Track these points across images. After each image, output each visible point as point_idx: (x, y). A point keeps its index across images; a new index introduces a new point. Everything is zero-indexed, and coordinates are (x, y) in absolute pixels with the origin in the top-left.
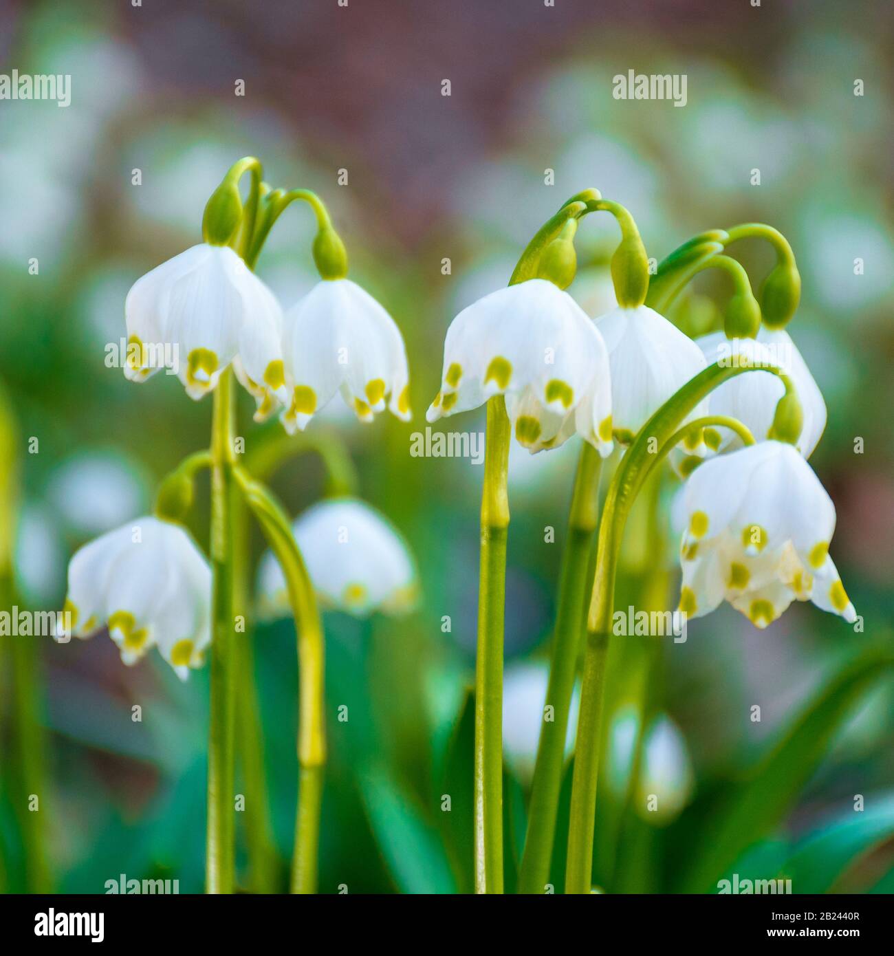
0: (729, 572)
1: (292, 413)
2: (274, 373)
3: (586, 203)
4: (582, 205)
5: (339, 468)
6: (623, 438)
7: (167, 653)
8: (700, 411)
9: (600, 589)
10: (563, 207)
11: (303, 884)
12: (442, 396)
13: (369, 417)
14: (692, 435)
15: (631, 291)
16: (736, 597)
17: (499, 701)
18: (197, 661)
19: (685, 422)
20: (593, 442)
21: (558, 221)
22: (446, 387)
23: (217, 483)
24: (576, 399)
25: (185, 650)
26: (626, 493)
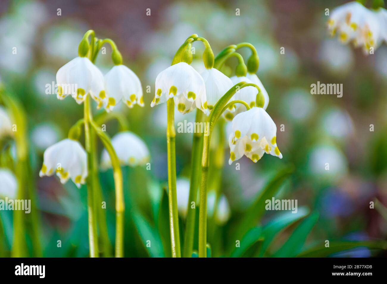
0: (246, 147)
1: (108, 106)
2: (102, 95)
3: (194, 38)
4: (192, 39)
5: (123, 122)
6: (210, 108)
7: (74, 180)
8: (233, 99)
9: (205, 154)
10: (186, 40)
11: (119, 254)
12: (155, 99)
13: (131, 106)
14: (231, 106)
15: (209, 64)
16: (248, 154)
17: (175, 189)
18: (83, 182)
19: (228, 102)
20: (202, 110)
21: (186, 44)
22: (156, 96)
23: (87, 128)
24: (197, 97)
25: (79, 178)
26: (212, 125)
